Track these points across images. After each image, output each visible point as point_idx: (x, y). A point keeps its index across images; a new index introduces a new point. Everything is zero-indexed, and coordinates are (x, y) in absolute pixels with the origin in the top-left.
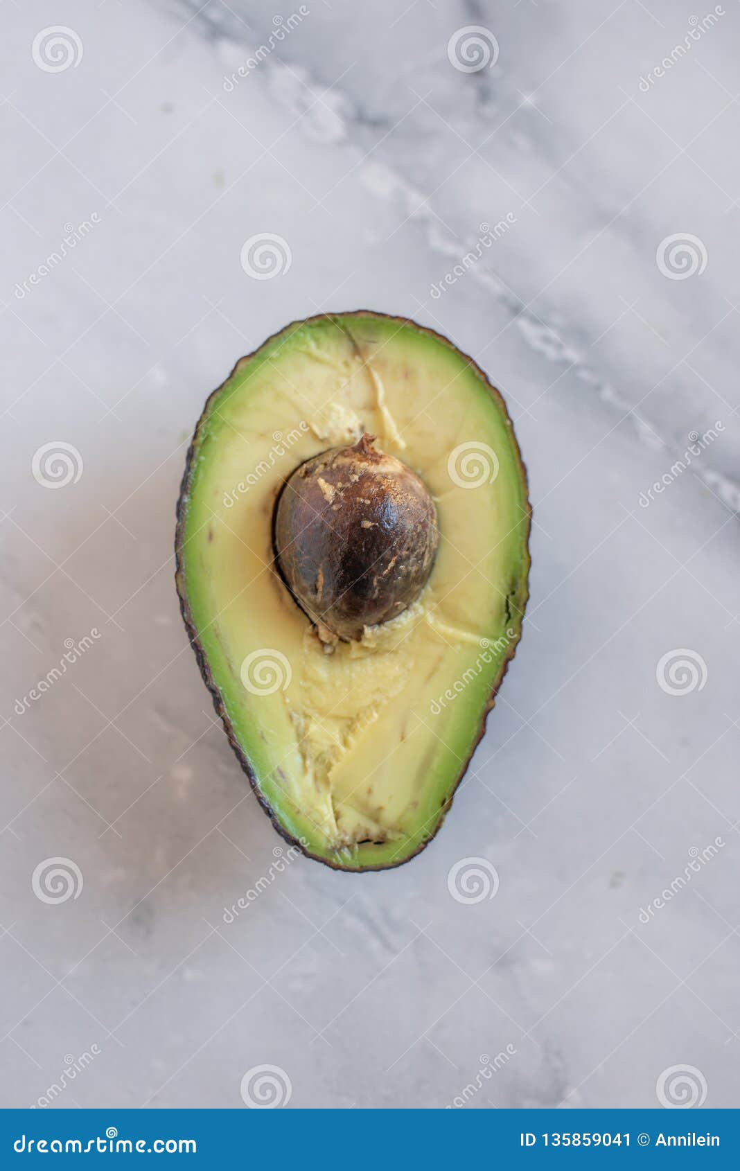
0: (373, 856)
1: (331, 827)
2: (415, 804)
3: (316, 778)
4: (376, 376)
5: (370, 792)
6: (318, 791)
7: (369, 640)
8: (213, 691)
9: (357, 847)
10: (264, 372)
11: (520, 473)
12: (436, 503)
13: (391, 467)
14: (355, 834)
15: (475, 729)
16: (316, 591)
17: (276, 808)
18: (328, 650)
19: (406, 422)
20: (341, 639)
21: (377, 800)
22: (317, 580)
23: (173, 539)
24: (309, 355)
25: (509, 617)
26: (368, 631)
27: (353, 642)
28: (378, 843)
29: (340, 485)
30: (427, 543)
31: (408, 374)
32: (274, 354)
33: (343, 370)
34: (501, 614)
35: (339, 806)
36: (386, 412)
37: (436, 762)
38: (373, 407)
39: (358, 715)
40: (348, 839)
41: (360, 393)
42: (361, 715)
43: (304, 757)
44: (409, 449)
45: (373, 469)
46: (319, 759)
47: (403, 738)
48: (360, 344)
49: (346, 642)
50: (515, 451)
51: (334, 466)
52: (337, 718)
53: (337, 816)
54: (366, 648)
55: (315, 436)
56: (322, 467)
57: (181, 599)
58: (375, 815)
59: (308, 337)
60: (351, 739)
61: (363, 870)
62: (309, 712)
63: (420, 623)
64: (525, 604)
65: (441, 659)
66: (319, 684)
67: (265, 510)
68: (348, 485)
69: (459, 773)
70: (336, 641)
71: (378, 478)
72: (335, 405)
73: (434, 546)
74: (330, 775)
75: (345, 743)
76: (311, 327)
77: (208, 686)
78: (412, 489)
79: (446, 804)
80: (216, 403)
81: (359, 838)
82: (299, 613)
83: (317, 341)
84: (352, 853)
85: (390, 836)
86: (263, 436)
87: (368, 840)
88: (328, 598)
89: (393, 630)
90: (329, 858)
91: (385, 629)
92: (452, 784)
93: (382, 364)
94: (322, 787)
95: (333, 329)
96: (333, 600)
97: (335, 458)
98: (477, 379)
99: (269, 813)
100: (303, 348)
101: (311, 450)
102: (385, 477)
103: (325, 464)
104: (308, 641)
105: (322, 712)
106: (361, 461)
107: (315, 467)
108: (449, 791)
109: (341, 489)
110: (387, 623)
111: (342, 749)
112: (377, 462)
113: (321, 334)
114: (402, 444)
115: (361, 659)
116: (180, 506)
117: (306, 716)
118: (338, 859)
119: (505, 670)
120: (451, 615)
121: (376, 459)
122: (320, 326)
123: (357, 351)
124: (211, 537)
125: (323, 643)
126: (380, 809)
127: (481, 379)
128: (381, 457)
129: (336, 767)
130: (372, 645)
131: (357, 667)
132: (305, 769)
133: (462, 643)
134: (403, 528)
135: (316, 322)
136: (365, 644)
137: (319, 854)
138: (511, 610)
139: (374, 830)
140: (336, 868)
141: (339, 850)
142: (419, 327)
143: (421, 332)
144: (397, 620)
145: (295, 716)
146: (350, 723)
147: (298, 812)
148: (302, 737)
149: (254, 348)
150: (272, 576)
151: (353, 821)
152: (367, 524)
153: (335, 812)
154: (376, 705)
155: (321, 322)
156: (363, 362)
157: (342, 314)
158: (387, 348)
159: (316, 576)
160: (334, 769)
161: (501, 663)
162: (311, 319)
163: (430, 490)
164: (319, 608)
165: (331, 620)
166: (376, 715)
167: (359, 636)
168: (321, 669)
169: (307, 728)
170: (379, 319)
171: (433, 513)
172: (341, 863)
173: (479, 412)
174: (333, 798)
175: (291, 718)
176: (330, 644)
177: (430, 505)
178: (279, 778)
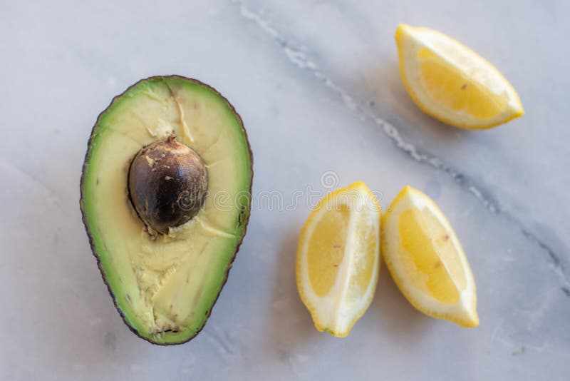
0: (172, 338)
1: (152, 323)
2: (193, 313)
3: (146, 300)
4: (181, 106)
5: (171, 307)
6: (147, 306)
7: (172, 234)
8: (96, 256)
9: (164, 333)
10: (126, 104)
11: (249, 155)
12: (207, 169)
13: (183, 151)
14: (164, 327)
15: (222, 278)
16: (145, 210)
17: (125, 314)
18: (153, 238)
19: (195, 129)
20: (159, 233)
21: (175, 311)
22: (145, 204)
23: (79, 183)
24: (149, 96)
25: (240, 225)
26: (171, 230)
27: (165, 235)
28: (175, 332)
29: (156, 159)
30: (200, 187)
31: (196, 106)
32: (131, 95)
33: (165, 103)
34: (236, 223)
35: (156, 314)
36: (185, 124)
37: (203, 294)
38: (179, 122)
39: (167, 270)
40: (160, 330)
41: (173, 115)
42: (169, 270)
43: (140, 289)
44: (196, 142)
45: (173, 151)
46: (147, 290)
47: (188, 282)
48: (173, 91)
49: (162, 235)
50: (246, 145)
51: (155, 150)
52: (156, 271)
53: (155, 318)
54: (171, 238)
55: (150, 135)
56: (149, 150)
57: (82, 212)
58: (174, 319)
59: (148, 88)
60: (163, 281)
61: (167, 344)
62: (143, 268)
63: (197, 226)
64: (248, 219)
65: (207, 244)
66: (148, 254)
67: (125, 170)
68: (160, 159)
69: (215, 299)
70: (157, 234)
71: (176, 156)
72: (160, 120)
73: (204, 189)
74: (153, 298)
75: (160, 283)
76: (150, 82)
77: (94, 254)
78: (193, 162)
79: (208, 314)
80: (103, 118)
81: (166, 328)
82: (139, 220)
83: (153, 89)
84: (162, 336)
85: (181, 328)
86: (125, 134)
87: (170, 330)
88: (150, 214)
89: (184, 229)
90: (150, 338)
91: (180, 229)
92: (211, 304)
93: (183, 101)
94: (149, 305)
95: (160, 84)
96: (153, 214)
97: (156, 146)
98: (229, 109)
99: (122, 316)
100: (145, 92)
101: (148, 142)
102: (178, 156)
103: (151, 149)
104: (143, 234)
105: (149, 268)
106: (167, 147)
107: (147, 150)
108: (209, 308)
109: (156, 161)
110: (181, 226)
111: (159, 286)
112: (176, 149)
113: (154, 85)
114: (192, 140)
115: (169, 243)
116: (84, 168)
117: (141, 270)
118: (155, 339)
119: (237, 250)
120: (213, 223)
121: (175, 147)
122: (154, 82)
123: (171, 94)
124: (98, 182)
125: (150, 235)
126: (176, 315)
127: (232, 110)
128: (179, 146)
129: (156, 294)
130: (174, 237)
131: (167, 247)
132: (141, 295)
133: (217, 236)
134: (186, 180)
135: (152, 80)
136: (170, 235)
137: (145, 336)
138: (241, 221)
139: (173, 326)
140: (153, 343)
141: (155, 335)
142: (201, 83)
143: (203, 86)
144: (186, 224)
145: (137, 270)
146: (162, 273)
147: (136, 316)
148: (139, 280)
149: (122, 92)
150: (127, 201)
151: (163, 321)
152: (168, 178)
153: (154, 316)
154: (175, 265)
155: (156, 80)
156: (175, 101)
157: (165, 77)
158: (186, 93)
159: (145, 203)
160: (154, 295)
161: (235, 246)
162: (150, 78)
163: (203, 162)
164: (147, 218)
165: (153, 224)
166: (175, 270)
167: (167, 232)
168: (148, 247)
169: (142, 276)
170: (182, 79)
171: (203, 173)
172: (156, 341)
173: (229, 125)
174: (153, 309)
175: (134, 271)
176: (154, 235)
177: (202, 170)
178: (127, 299)
